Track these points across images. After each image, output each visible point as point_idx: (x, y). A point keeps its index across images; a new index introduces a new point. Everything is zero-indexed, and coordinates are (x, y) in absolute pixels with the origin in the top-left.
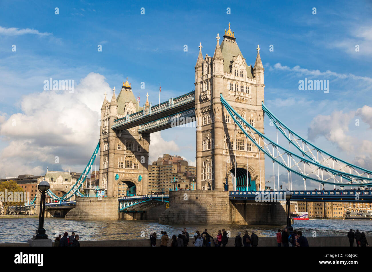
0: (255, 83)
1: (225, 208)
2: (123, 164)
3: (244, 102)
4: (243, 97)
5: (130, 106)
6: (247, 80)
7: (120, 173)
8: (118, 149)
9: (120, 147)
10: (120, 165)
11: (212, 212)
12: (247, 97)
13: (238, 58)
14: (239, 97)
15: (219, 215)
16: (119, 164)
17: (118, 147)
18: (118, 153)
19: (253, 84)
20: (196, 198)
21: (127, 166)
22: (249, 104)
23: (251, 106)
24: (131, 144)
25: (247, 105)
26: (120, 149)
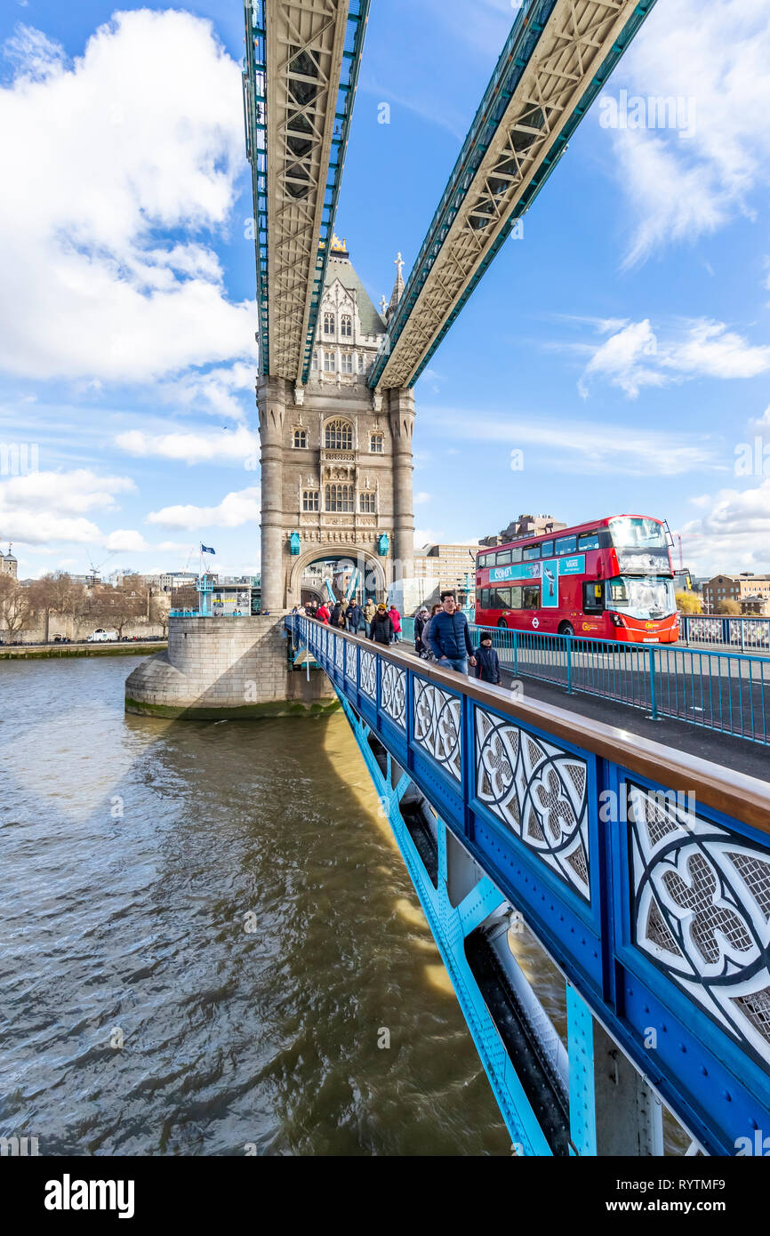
2: (316, 497)
5: (333, 298)
7: (304, 528)
8: (297, 445)
9: (303, 442)
10: (305, 502)
16: (302, 499)
17: (297, 442)
18: (293, 459)
21: (332, 505)
24: (345, 430)
26: (303, 445)
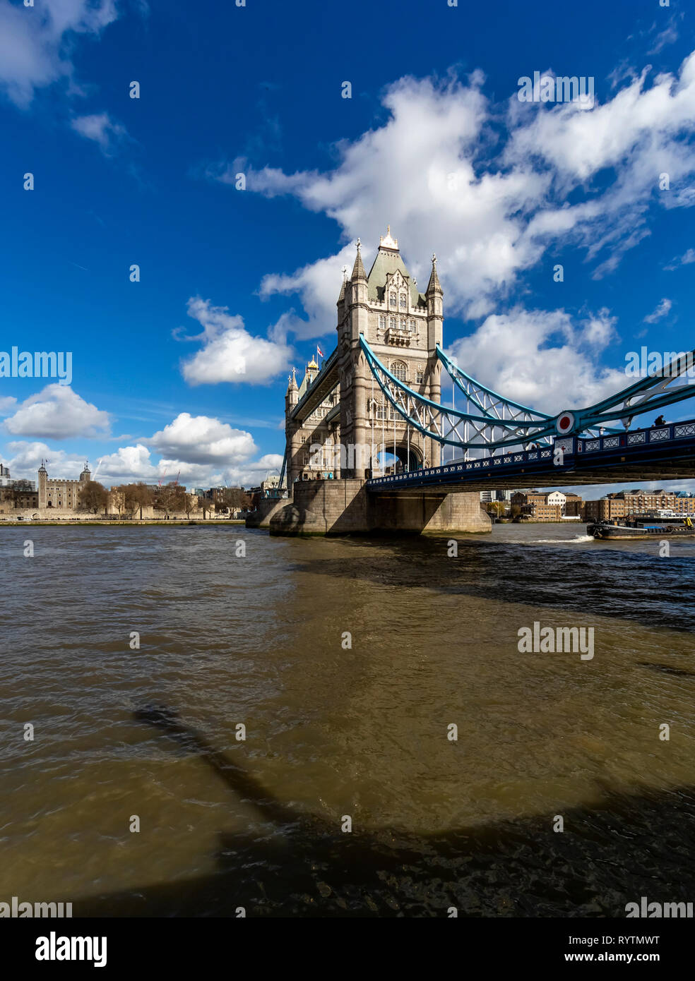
0: (426, 315)
1: (359, 505)
3: (405, 346)
4: (402, 337)
6: (412, 311)
11: (337, 511)
12: (409, 338)
13: (395, 277)
14: (395, 338)
15: (350, 514)
19: (422, 317)
20: (314, 491)
22: (414, 349)
23: (419, 352)
25: (412, 351)
